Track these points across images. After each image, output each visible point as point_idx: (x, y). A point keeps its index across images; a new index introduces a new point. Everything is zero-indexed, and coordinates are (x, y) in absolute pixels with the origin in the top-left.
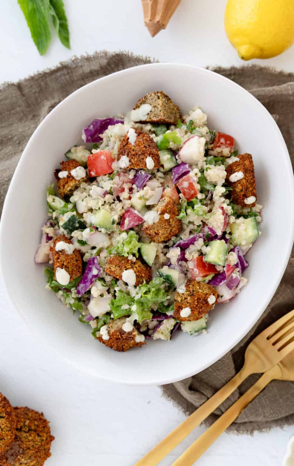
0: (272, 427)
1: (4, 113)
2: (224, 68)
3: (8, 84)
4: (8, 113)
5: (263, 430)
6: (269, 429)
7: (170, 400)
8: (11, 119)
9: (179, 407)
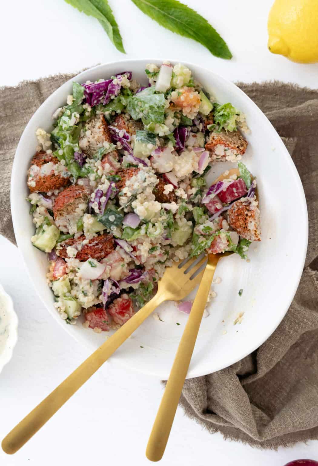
0: (297, 441)
1: (19, 111)
2: (246, 84)
3: (27, 83)
4: (23, 111)
5: (288, 445)
6: (294, 444)
7: (193, 418)
8: (25, 118)
9: (203, 424)
